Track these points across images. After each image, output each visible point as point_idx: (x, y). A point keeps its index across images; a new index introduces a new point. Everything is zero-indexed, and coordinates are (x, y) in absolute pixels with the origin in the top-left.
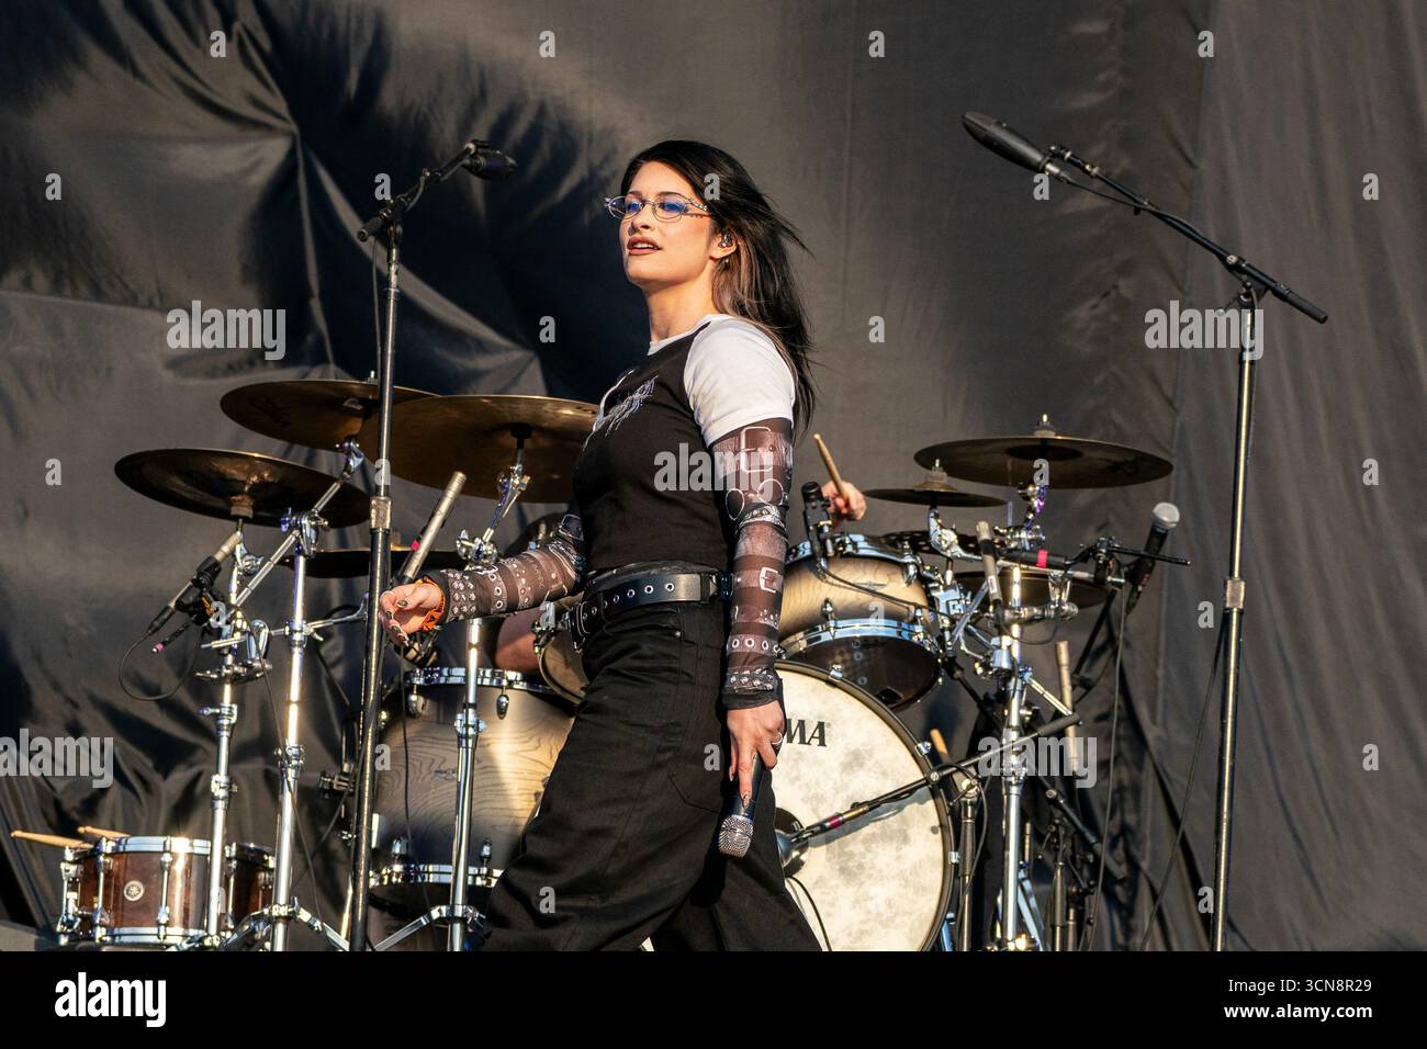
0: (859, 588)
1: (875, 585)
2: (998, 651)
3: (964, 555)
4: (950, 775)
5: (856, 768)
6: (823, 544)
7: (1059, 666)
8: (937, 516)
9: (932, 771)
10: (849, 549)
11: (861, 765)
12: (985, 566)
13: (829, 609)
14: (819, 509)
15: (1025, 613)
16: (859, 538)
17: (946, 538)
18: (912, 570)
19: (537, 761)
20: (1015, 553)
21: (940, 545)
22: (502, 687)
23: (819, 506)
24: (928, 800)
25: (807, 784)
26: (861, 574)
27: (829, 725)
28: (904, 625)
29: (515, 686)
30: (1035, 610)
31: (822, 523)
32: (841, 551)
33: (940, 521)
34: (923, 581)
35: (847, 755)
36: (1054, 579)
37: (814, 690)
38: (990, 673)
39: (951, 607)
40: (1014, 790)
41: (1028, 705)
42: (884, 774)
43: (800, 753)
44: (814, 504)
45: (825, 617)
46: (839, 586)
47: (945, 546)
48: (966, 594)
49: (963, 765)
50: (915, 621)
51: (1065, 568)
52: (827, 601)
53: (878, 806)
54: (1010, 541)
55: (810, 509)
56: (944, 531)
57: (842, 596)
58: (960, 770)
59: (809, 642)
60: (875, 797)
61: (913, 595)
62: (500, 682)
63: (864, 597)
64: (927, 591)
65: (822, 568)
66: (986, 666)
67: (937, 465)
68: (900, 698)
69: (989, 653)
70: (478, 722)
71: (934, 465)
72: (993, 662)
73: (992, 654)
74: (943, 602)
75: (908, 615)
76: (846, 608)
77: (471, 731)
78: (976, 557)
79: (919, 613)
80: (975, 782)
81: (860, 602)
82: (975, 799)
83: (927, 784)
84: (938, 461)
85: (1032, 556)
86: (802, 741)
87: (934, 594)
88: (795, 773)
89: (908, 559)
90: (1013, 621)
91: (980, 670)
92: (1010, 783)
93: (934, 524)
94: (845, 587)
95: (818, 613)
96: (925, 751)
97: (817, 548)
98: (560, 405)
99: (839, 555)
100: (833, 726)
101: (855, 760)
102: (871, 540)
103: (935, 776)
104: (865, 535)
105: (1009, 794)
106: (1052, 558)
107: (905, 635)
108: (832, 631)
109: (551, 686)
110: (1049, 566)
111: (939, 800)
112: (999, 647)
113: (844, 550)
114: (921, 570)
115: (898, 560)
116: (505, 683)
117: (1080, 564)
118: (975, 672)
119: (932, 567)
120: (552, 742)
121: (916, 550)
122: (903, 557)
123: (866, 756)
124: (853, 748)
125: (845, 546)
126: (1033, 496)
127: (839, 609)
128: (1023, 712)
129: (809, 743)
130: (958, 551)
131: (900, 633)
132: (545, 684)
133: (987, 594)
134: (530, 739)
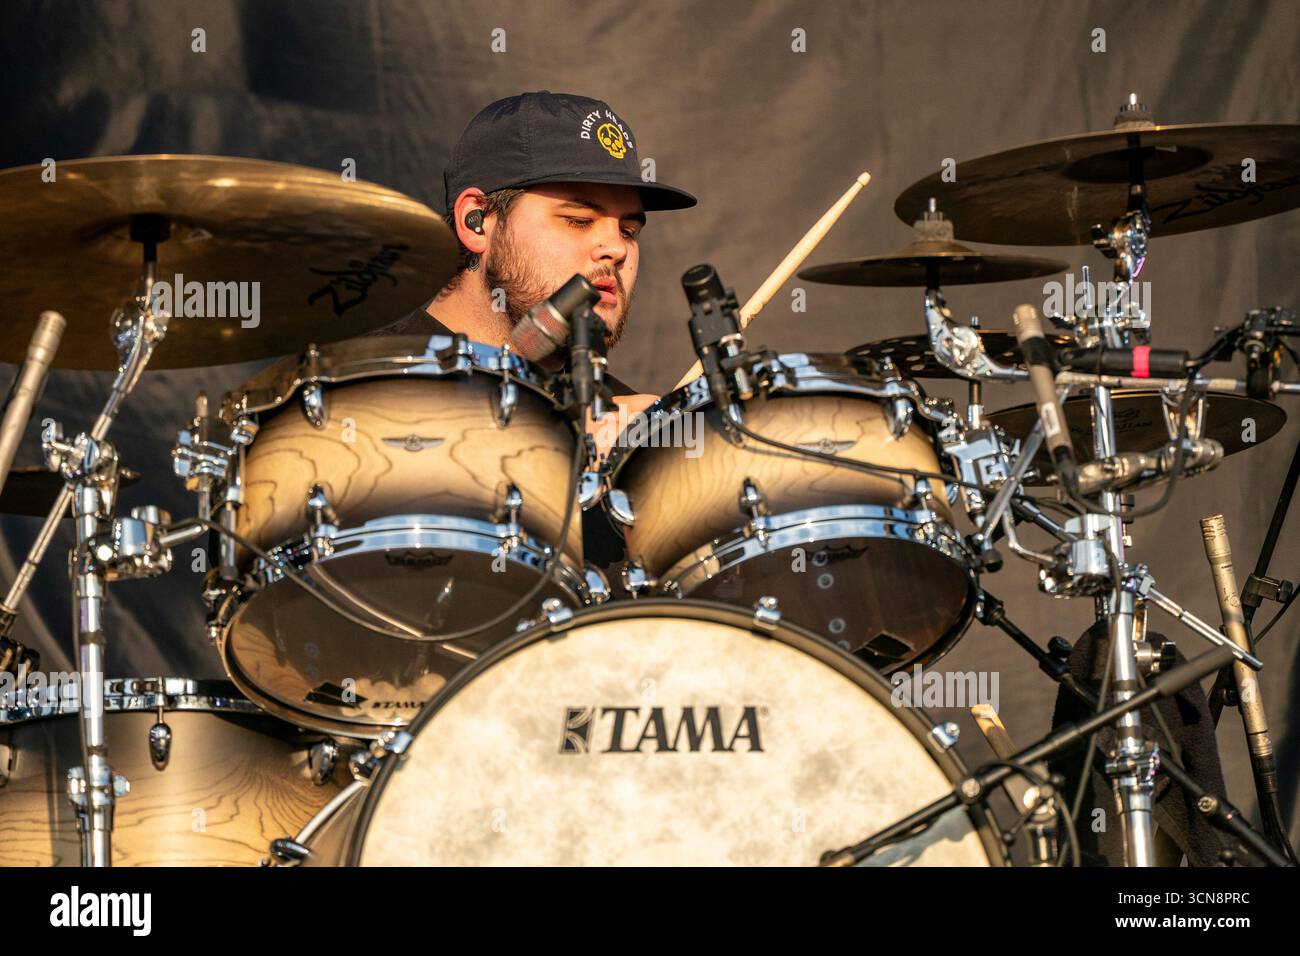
0: (806, 454)
1: (835, 443)
2: (1081, 544)
3: (998, 370)
4: (1000, 782)
5: (823, 787)
6: (730, 379)
7: (1211, 561)
8: (941, 304)
9: (965, 778)
10: (780, 382)
11: (833, 780)
12: (1034, 390)
13: (752, 497)
14: (718, 313)
15: (1124, 467)
16: (797, 361)
17: (963, 345)
18: (902, 410)
19: (233, 841)
20: (1089, 358)
21: (951, 358)
22: (155, 711)
23: (717, 309)
24: (966, 832)
25: (734, 826)
26: (805, 425)
27: (765, 711)
28: (899, 513)
29: (182, 706)
30: (1143, 461)
31: (724, 340)
32: (767, 388)
33: (947, 312)
34: (926, 428)
35: (803, 764)
36: (1172, 397)
37: (731, 648)
38: (1069, 585)
39: (983, 471)
40: (1137, 801)
41: (1153, 640)
42: (878, 791)
43: (716, 769)
44: (707, 306)
45: (747, 512)
46: (769, 453)
47: (959, 357)
48: (1010, 445)
49: (1023, 761)
50: (916, 502)
51: (1189, 374)
52: (747, 483)
53: (871, 853)
54: (1083, 337)
55: (700, 315)
56: (956, 330)
57: (774, 472)
58: (1016, 771)
59: (723, 561)
60: (864, 836)
61: (910, 455)
62: (151, 700)
63: (817, 470)
64: (937, 448)
65: (734, 424)
66: (1059, 575)
67: (933, 208)
68: (907, 649)
69: (1062, 550)
70: (111, 780)
71: (927, 208)
72: (1072, 566)
73: (1070, 550)
74: (967, 463)
75: (904, 495)
76: (785, 492)
77: (98, 799)
78: (1017, 373)
79: (922, 488)
80: (1048, 791)
81: (810, 478)
82: (1052, 824)
83: (958, 802)
84: (933, 202)
85: (1120, 358)
86: (719, 746)
87: (949, 450)
88: (710, 807)
89: (892, 389)
90: (1106, 485)
91: (1049, 583)
92: (1129, 790)
93: (935, 318)
94: (778, 455)
95: (734, 507)
96: (947, 741)
97: (720, 387)
98: (214, 171)
99: (763, 394)
100: (773, 712)
101: (821, 772)
102: (821, 361)
103: (971, 788)
104: (809, 355)
105: (1128, 811)
106: (1160, 359)
107: (901, 531)
108: (762, 538)
109: (251, 698)
110: (1154, 373)
111: (986, 832)
112: (1082, 535)
113: (771, 384)
114: (921, 406)
115: (878, 393)
116: (160, 701)
117: (1213, 365)
118: (1042, 587)
119: (941, 401)
120: (261, 803)
121: (906, 374)
122: (882, 385)
123: (840, 761)
124: (814, 750)
125: (771, 378)
126: (1123, 248)
127: (772, 495)
128: (1145, 654)
129: (731, 749)
130: (986, 366)
131: (891, 529)
132: (238, 695)
133: (1044, 441)
134: (219, 800)
